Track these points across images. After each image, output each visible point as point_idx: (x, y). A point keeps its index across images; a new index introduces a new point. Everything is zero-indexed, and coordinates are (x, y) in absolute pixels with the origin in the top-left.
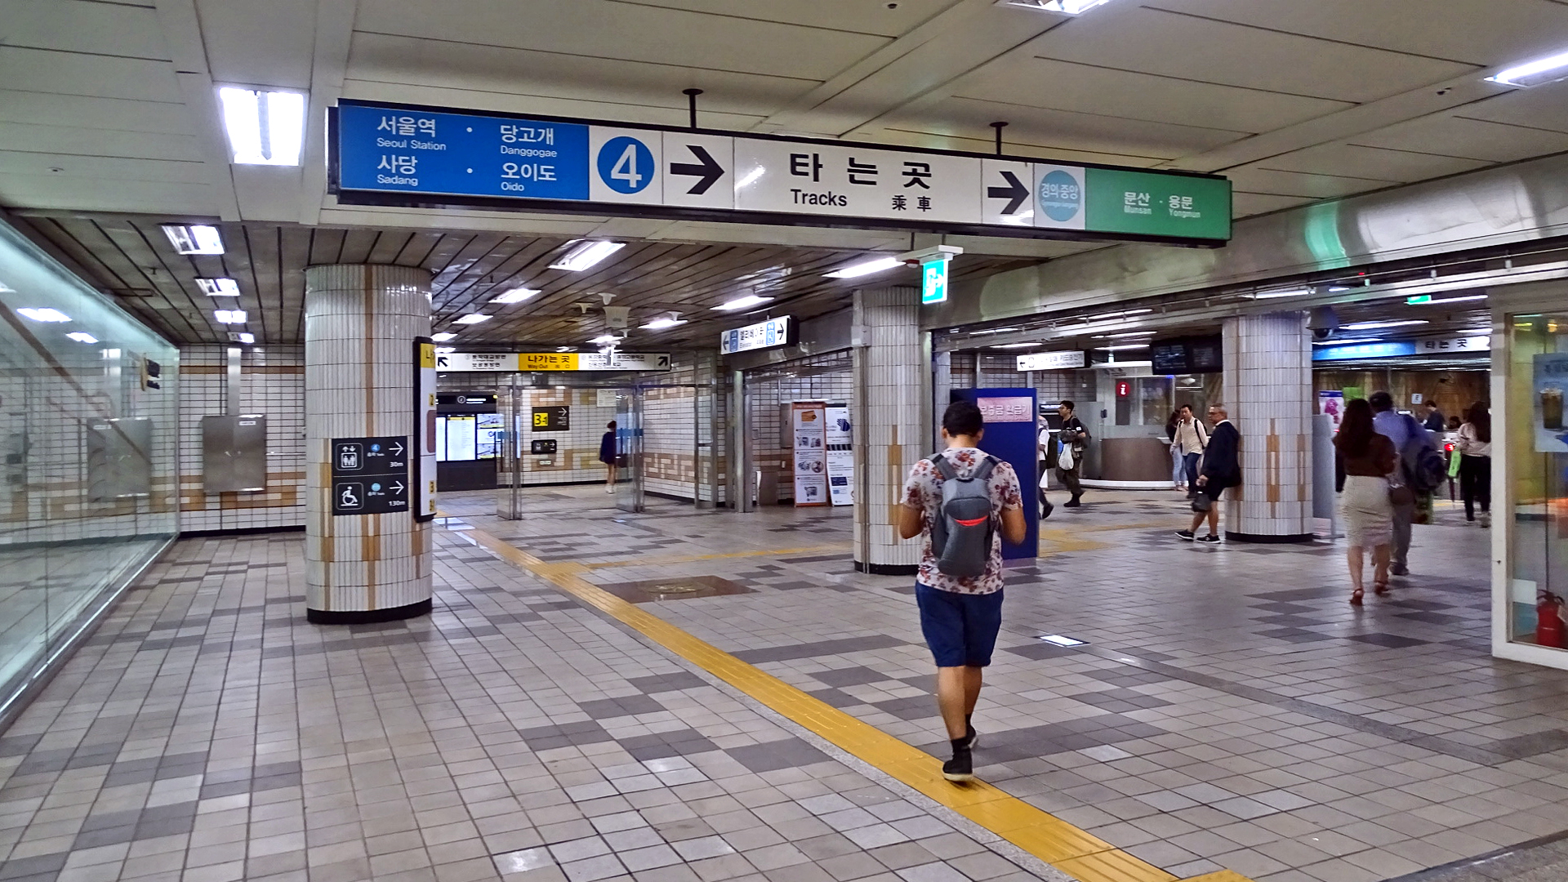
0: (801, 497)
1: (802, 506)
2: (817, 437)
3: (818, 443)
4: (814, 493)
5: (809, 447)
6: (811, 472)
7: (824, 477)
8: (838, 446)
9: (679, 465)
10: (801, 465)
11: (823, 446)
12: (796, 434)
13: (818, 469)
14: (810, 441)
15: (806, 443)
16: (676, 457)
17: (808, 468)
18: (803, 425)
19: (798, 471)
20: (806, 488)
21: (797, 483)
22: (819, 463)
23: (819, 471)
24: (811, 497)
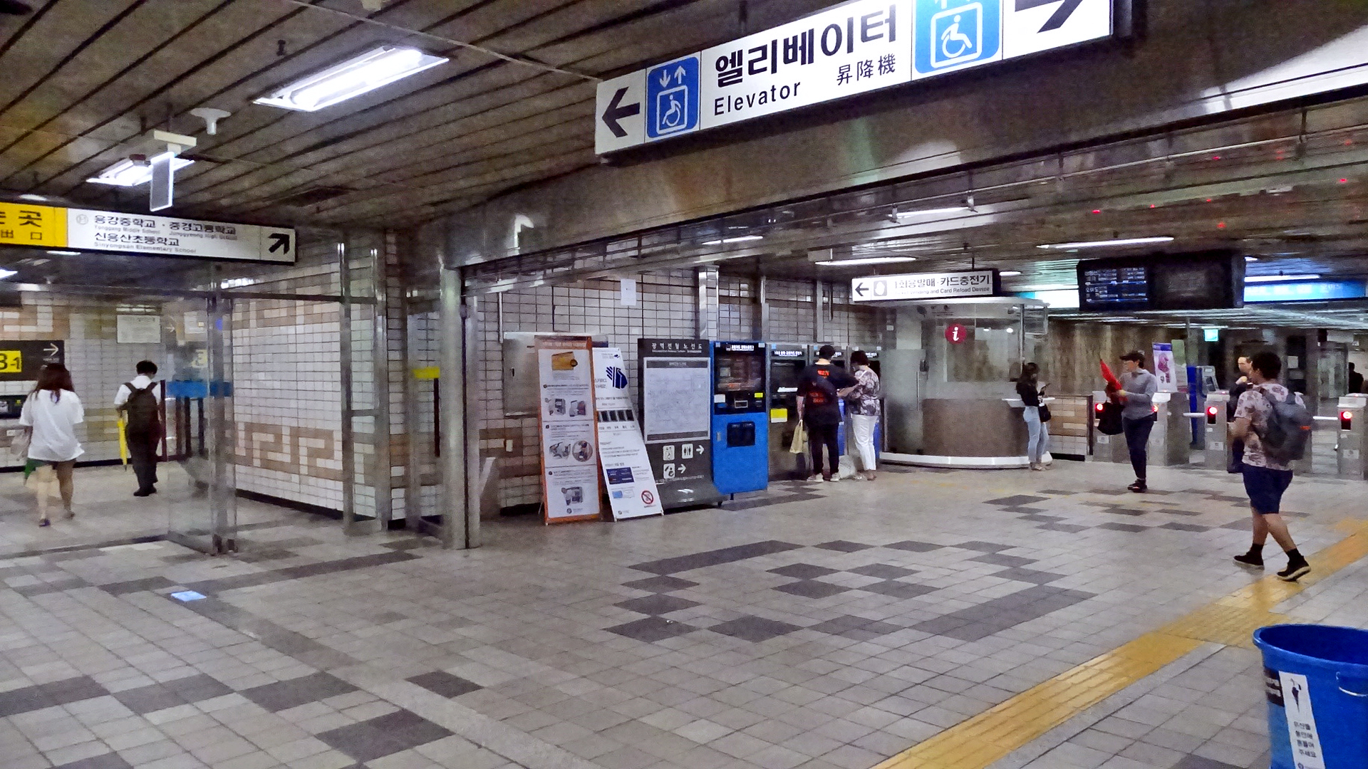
0: (556, 507)
1: (559, 523)
2: (579, 399)
3: (582, 410)
4: (578, 498)
5: (566, 416)
6: (571, 459)
7: (595, 469)
8: (612, 413)
9: (295, 447)
10: (554, 449)
11: (590, 414)
12: (544, 394)
13: (583, 456)
14: (568, 407)
15: (561, 409)
16: (286, 431)
17: (566, 453)
18: (555, 377)
19: (549, 460)
20: (564, 491)
21: (549, 480)
22: (585, 445)
23: (586, 458)
24: (573, 506)
